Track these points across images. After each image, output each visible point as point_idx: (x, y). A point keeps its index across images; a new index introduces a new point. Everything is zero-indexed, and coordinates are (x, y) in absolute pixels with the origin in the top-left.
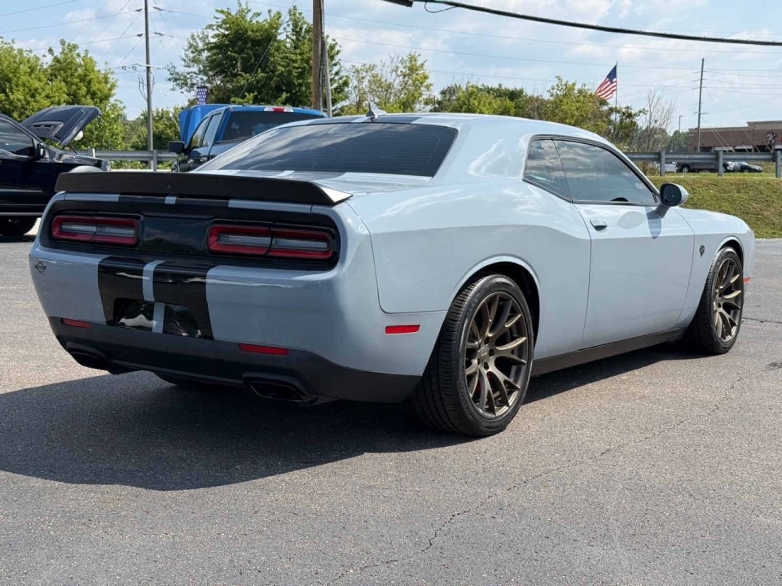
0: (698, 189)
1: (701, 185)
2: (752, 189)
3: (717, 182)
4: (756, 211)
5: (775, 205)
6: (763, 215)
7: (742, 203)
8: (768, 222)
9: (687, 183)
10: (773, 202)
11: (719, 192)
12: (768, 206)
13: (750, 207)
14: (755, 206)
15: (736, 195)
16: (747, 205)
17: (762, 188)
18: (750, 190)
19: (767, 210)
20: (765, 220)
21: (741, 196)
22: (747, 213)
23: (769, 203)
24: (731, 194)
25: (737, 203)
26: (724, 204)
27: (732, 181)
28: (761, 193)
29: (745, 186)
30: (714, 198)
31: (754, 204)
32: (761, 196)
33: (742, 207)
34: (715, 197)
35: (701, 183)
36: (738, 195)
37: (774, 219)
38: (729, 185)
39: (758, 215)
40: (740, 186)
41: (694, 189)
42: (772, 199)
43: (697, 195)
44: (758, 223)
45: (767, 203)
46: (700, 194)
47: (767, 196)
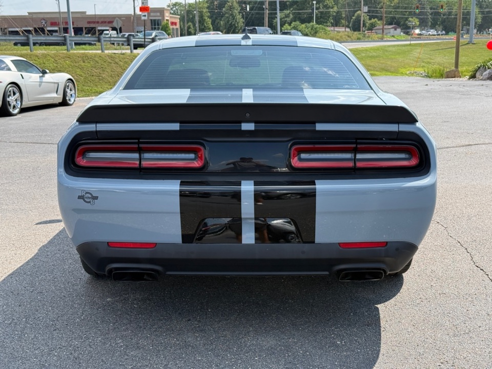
0: (59, 60)
1: (60, 58)
2: (91, 60)
3: (69, 56)
4: (98, 74)
5: (107, 70)
6: (102, 77)
7: (88, 69)
8: (106, 81)
9: (51, 56)
10: (106, 68)
11: (72, 62)
12: (103, 71)
13: (93, 71)
14: (96, 71)
15: (83, 64)
16: (91, 71)
17: (97, 59)
18: (90, 60)
19: (104, 74)
20: (104, 80)
21: (86, 64)
22: (93, 76)
23: (104, 69)
24: (80, 63)
25: (85, 69)
26: (77, 70)
27: (78, 55)
28: (98, 62)
29: (87, 58)
30: (70, 67)
31: (95, 70)
32: (97, 64)
33: (89, 72)
34: (71, 65)
35: (60, 56)
36: (84, 64)
37: (109, 79)
38: (77, 57)
39: (99, 76)
40: (84, 58)
41: (56, 61)
42: (105, 67)
43: (59, 64)
44: (101, 82)
45: (102, 69)
46: (61, 64)
47: (102, 65)
